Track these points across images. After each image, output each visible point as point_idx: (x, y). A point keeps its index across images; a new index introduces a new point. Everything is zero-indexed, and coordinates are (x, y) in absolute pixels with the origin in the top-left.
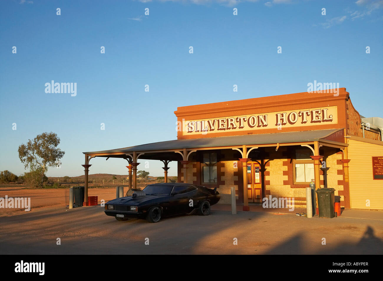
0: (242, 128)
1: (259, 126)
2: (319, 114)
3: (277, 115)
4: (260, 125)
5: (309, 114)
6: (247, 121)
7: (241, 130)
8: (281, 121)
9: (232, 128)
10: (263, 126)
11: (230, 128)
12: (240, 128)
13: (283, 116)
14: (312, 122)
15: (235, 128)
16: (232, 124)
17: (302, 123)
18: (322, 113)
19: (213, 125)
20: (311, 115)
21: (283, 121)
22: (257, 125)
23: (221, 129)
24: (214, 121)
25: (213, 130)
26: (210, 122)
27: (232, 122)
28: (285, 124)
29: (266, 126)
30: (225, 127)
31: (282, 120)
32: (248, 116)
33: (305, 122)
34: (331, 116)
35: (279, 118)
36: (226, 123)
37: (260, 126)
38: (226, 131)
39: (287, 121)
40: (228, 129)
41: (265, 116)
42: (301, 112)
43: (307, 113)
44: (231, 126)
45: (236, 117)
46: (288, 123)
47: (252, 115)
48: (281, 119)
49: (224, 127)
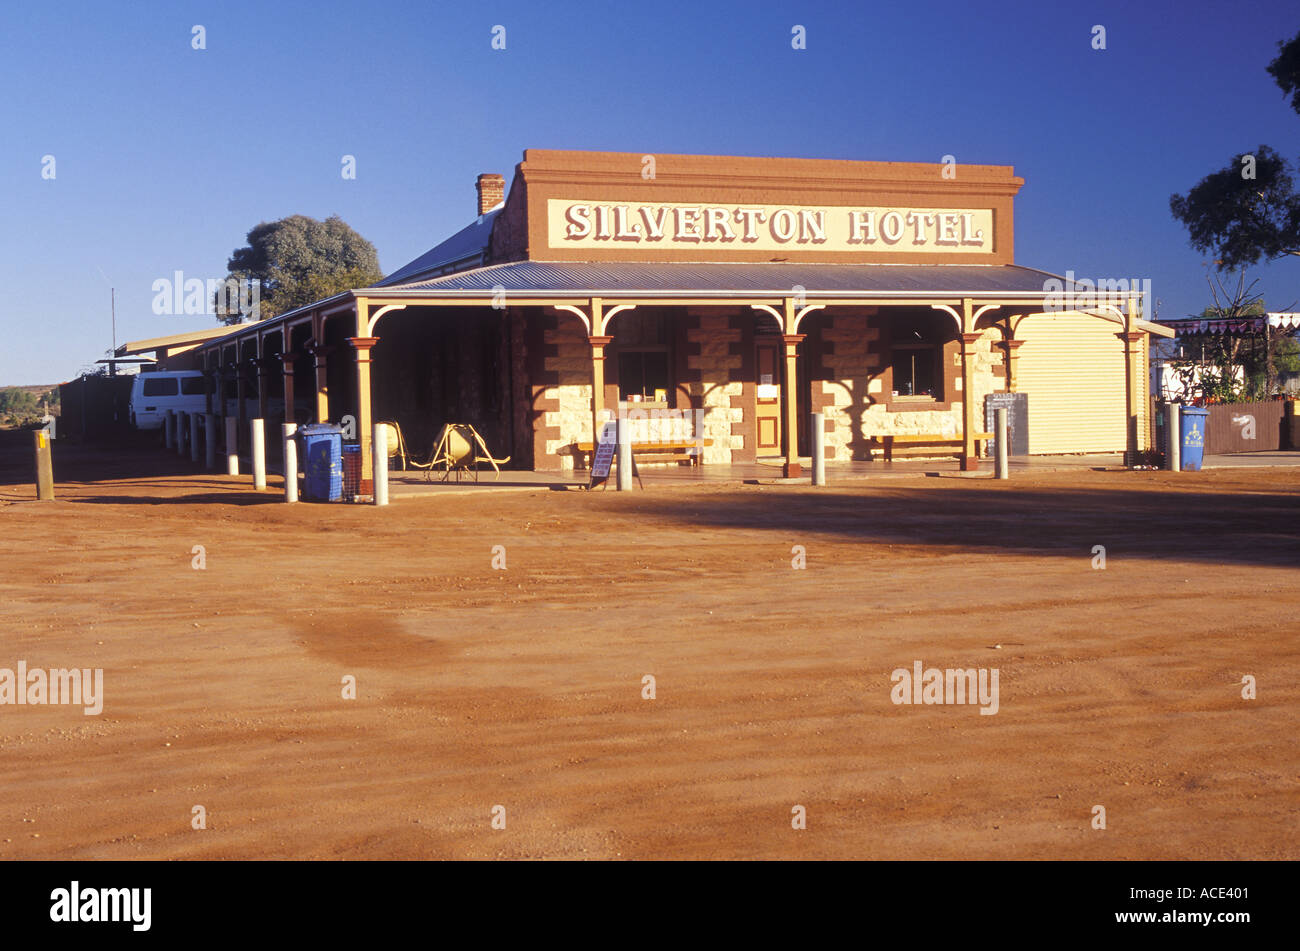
0: (753, 240)
1: (802, 241)
2: (955, 224)
3: (851, 215)
4: (805, 237)
5: (931, 221)
6: (767, 223)
7: (749, 246)
8: (863, 231)
9: (721, 236)
10: (815, 242)
11: (713, 239)
12: (745, 240)
13: (866, 220)
14: (938, 243)
15: (731, 240)
16: (719, 226)
17: (915, 242)
18: (960, 223)
19: (658, 222)
20: (935, 225)
21: (867, 234)
22: (797, 237)
23: (684, 239)
24: (661, 211)
25: (658, 239)
26: (648, 212)
27: (722, 222)
28: (872, 242)
29: (821, 241)
30: (699, 234)
31: (866, 229)
32: (770, 209)
33: (922, 243)
34: (980, 233)
35: (857, 224)
36: (702, 222)
37: (805, 241)
38: (702, 246)
39: (879, 236)
40: (706, 239)
41: (818, 215)
42: (913, 215)
43: (926, 219)
44: (718, 231)
45: (734, 207)
46: (880, 240)
47: (783, 207)
48: (862, 228)
49: (694, 232)
